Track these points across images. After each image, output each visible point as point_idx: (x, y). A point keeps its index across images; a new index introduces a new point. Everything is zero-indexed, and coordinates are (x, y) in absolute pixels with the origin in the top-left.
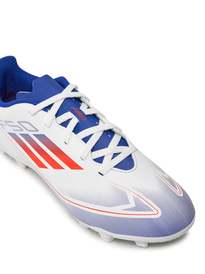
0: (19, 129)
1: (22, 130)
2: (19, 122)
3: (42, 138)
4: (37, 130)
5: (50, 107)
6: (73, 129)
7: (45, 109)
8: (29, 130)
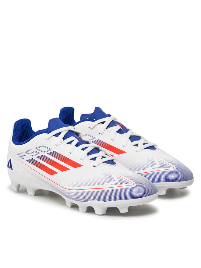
0: (36, 153)
1: (39, 153)
2: (37, 148)
3: (54, 154)
4: (50, 150)
5: (59, 134)
6: (75, 145)
7: (56, 135)
8: (44, 152)
